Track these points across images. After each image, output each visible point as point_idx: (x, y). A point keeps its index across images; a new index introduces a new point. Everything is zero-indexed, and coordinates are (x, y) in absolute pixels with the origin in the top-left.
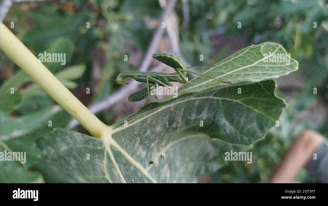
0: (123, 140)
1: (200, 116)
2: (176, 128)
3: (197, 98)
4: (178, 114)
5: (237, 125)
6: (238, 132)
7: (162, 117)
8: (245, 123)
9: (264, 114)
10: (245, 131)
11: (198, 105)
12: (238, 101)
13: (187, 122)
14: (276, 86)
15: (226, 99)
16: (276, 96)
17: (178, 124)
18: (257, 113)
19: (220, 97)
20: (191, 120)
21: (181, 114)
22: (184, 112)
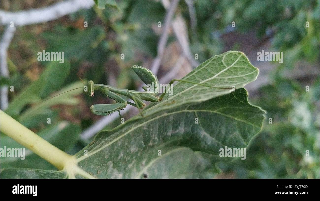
0: (92, 167)
1: (177, 131)
2: (153, 146)
3: (171, 113)
4: (152, 131)
5: (218, 135)
6: (220, 143)
7: (135, 138)
8: (226, 133)
9: (245, 121)
10: (227, 141)
11: (173, 120)
12: (215, 112)
13: (165, 139)
14: (248, 94)
15: (202, 111)
16: (250, 104)
17: (154, 142)
18: (238, 121)
19: (195, 109)
20: (169, 136)
21: (156, 131)
22: (159, 129)
